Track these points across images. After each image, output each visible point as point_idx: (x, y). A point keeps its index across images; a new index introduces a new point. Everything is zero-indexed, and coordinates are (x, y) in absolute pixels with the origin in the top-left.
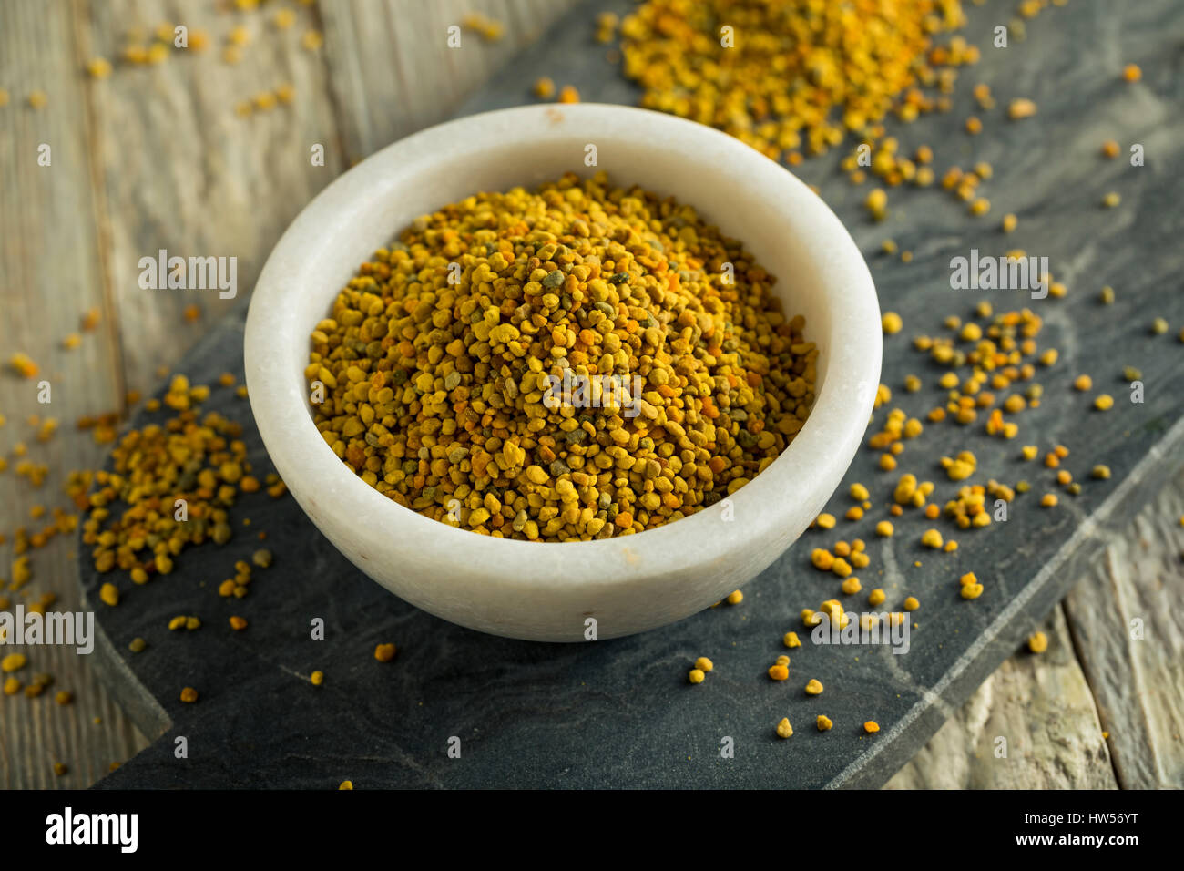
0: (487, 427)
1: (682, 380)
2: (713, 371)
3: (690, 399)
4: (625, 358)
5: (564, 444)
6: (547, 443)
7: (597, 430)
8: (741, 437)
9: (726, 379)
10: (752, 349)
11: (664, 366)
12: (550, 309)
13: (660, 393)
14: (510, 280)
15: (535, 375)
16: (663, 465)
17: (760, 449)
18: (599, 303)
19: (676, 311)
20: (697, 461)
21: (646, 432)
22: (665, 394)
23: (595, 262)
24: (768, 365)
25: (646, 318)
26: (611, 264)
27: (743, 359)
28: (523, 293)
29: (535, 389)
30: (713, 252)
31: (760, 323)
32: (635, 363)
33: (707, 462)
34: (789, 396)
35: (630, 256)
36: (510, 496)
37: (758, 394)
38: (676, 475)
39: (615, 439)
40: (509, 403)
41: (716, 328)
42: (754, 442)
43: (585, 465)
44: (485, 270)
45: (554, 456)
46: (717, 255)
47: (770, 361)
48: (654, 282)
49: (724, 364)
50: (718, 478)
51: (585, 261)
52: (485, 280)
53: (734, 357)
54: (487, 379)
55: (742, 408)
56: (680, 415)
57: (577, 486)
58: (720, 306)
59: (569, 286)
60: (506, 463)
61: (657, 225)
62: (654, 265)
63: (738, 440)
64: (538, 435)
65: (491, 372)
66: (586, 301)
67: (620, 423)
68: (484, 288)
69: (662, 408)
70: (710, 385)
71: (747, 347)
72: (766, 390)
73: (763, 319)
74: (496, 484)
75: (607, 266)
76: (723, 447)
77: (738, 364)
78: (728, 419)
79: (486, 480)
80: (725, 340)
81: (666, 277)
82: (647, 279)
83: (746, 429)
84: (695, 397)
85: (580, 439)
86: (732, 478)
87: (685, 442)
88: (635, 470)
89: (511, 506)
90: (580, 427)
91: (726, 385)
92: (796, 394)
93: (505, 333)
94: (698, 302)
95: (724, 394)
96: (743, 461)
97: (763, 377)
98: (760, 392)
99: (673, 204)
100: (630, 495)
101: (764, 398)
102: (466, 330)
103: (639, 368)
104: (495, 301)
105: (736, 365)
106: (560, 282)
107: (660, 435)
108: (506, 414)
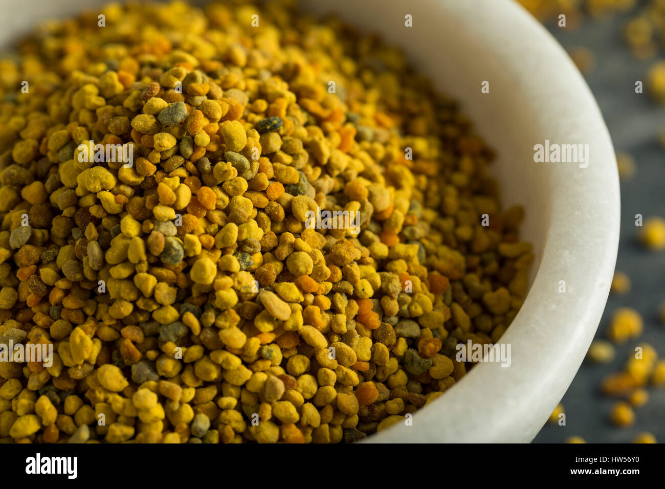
0: (57, 305)
1: (333, 272)
2: (383, 265)
3: (342, 301)
4: (256, 233)
5: (155, 340)
6: (131, 334)
7: (202, 327)
8: (408, 359)
9: (397, 277)
10: (445, 242)
11: (310, 249)
12: (162, 153)
13: (300, 287)
14: (118, 109)
15: (128, 241)
16: (288, 386)
17: (432, 379)
18: (230, 153)
19: (344, 178)
20: (339, 385)
21: (271, 338)
22: (305, 288)
23: (240, 99)
24: (463, 265)
25: (296, 181)
26: (262, 105)
27: (428, 254)
28: (131, 128)
29: (125, 261)
30: (414, 108)
31: (463, 208)
32: (271, 241)
33: (355, 388)
34: (486, 310)
35: (291, 97)
36: (72, 403)
37: (440, 303)
38: (306, 401)
39: (225, 342)
40: (89, 275)
41: (396, 207)
42: (423, 368)
43: (181, 372)
44: (90, 94)
45: (138, 354)
46: (420, 114)
47: (467, 261)
48: (318, 134)
49: (398, 257)
50: (366, 412)
51: (224, 96)
52: (87, 105)
53: (413, 250)
54: (67, 239)
55: (416, 319)
56: (323, 320)
57: (164, 400)
58: (409, 180)
59: (192, 124)
60: (71, 357)
61: (349, 66)
62: (324, 113)
63: (403, 363)
64: (122, 322)
65: (74, 231)
66: (214, 148)
67: (234, 320)
68: (85, 116)
69: (300, 307)
70: (373, 284)
71: (437, 238)
72: (455, 300)
73: (468, 203)
74: (56, 384)
75: (256, 107)
76: (380, 370)
77: (420, 260)
78: (392, 333)
79: (42, 377)
80: (405, 226)
81: (338, 131)
82: (308, 131)
83: (416, 348)
84: (349, 297)
85: (177, 336)
86: (386, 415)
87: (327, 357)
88: (250, 387)
89: (73, 416)
90: (180, 320)
91: (395, 285)
92: (496, 310)
93: (95, 178)
94: (377, 170)
95: (392, 298)
96: (405, 393)
97: (452, 281)
98: (444, 302)
99: (377, 43)
100: (237, 421)
101: (448, 310)
102: (52, 170)
103: (275, 248)
104: (94, 135)
105: (416, 261)
106: (179, 119)
107: (291, 344)
108: (84, 290)
